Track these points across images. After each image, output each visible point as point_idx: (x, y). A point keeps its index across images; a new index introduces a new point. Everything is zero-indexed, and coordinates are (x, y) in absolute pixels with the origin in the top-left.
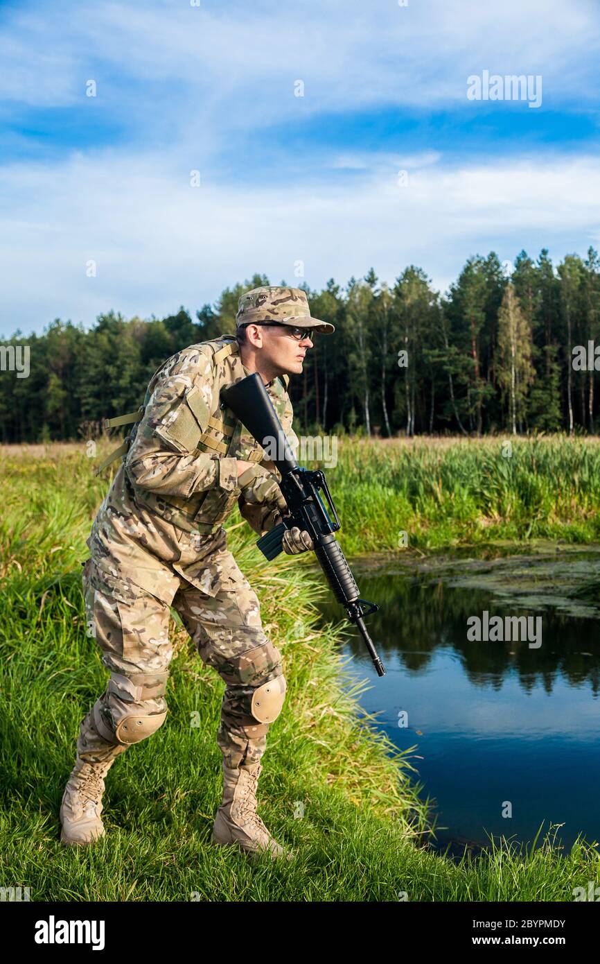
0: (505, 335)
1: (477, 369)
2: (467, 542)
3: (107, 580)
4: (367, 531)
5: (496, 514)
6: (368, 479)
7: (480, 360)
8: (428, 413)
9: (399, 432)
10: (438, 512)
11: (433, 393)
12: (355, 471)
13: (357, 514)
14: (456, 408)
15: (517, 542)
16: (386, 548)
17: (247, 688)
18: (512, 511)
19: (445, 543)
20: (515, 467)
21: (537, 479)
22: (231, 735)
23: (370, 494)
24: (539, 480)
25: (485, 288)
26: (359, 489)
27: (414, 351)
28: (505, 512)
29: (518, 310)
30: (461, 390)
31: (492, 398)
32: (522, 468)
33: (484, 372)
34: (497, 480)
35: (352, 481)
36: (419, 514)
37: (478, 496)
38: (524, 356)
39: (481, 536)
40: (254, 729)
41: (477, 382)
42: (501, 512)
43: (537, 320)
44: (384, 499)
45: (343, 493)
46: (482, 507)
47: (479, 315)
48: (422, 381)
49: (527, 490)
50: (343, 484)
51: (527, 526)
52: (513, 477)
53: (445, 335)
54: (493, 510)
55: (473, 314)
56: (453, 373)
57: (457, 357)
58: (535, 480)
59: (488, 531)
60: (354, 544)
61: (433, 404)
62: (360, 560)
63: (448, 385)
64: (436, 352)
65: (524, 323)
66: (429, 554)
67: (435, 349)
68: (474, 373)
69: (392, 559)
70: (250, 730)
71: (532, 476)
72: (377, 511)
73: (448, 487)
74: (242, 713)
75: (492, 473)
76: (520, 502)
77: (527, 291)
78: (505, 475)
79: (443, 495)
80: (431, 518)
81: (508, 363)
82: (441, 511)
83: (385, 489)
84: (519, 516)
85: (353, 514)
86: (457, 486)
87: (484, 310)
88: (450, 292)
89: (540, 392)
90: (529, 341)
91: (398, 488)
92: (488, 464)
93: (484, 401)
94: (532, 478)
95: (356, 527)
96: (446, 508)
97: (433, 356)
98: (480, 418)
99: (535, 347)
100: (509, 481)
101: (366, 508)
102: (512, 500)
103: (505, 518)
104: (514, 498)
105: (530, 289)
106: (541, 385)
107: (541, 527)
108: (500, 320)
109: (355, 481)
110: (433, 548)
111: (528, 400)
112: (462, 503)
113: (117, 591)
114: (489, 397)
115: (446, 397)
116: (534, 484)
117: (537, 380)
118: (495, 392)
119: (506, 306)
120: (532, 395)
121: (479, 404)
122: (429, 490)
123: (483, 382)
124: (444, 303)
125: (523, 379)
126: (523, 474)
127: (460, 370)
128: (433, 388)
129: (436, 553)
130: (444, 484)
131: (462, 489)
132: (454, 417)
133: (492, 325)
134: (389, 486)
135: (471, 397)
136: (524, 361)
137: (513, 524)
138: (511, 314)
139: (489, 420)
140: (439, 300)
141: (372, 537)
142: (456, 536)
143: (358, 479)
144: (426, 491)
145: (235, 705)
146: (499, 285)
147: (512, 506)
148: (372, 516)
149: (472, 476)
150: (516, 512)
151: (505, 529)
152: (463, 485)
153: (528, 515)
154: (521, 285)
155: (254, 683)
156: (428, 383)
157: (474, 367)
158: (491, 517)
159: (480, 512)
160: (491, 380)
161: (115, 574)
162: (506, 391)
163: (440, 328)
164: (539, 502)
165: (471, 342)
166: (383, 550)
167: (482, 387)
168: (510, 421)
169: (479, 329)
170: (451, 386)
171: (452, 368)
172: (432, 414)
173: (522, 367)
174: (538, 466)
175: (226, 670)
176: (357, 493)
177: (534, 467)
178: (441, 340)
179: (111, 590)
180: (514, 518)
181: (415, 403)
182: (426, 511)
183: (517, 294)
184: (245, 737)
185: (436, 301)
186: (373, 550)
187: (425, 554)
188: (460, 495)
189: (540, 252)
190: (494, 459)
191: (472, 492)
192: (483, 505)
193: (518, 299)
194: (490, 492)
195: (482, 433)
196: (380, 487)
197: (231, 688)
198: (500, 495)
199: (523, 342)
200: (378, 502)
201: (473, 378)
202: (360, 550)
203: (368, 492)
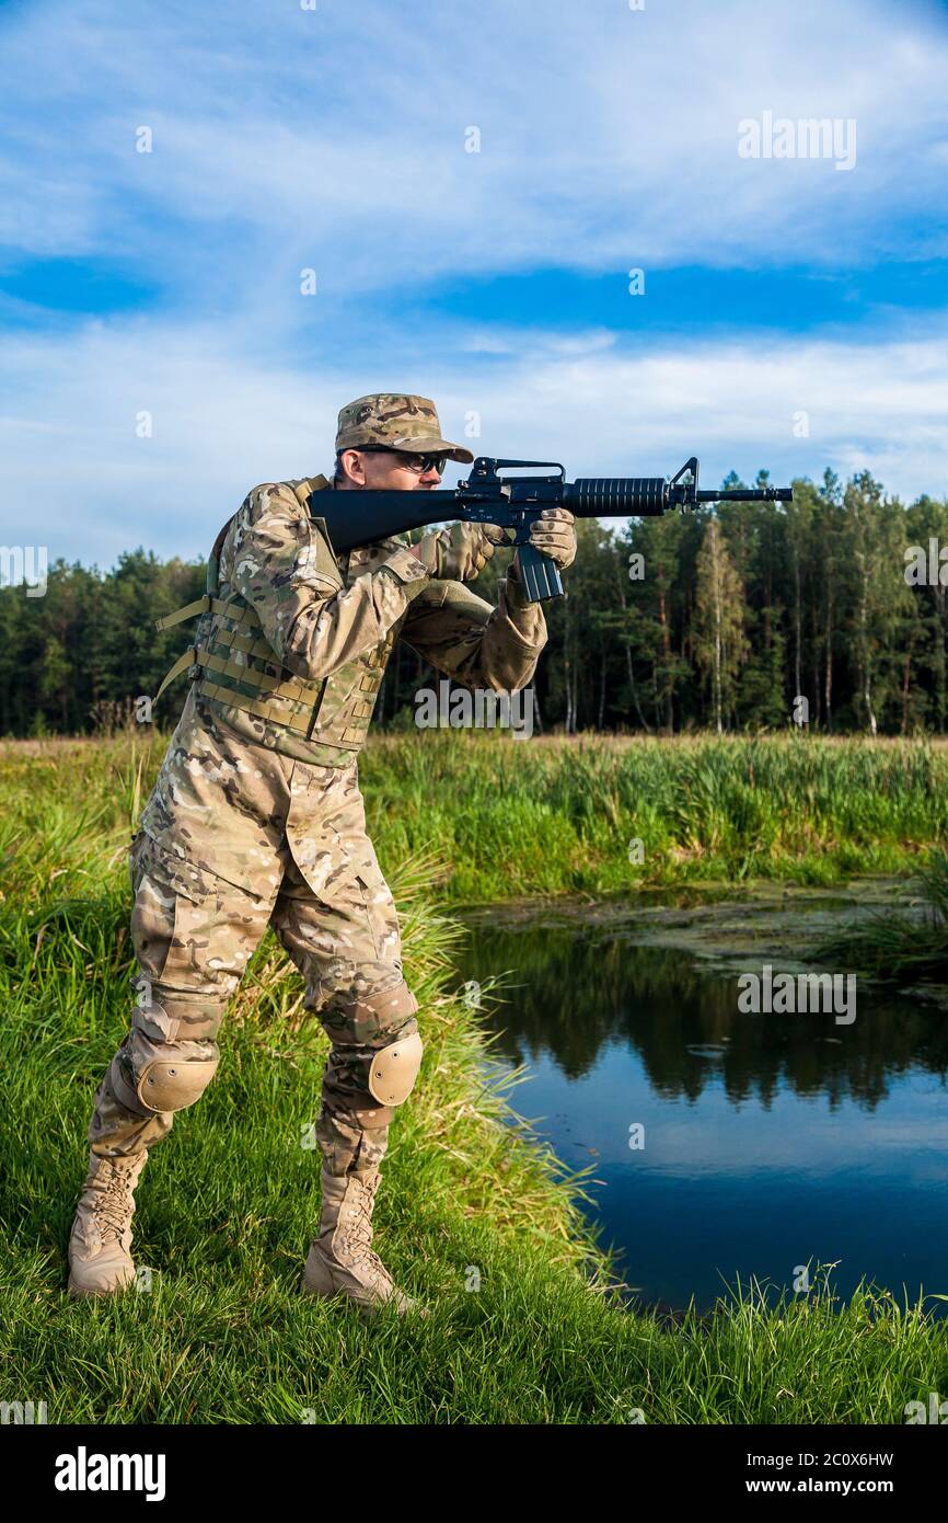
0: (706, 591)
1: (666, 639)
2: (655, 883)
3: (166, 862)
4: (512, 865)
5: (696, 843)
6: (512, 789)
7: (671, 627)
8: (597, 703)
9: (556, 728)
10: (613, 840)
11: (603, 674)
12: (494, 779)
13: (497, 842)
14: (636, 696)
15: (727, 884)
16: (538, 890)
17: (363, 1051)
18: (720, 839)
19: (623, 884)
20: (725, 776)
21: (755, 793)
22: (336, 1122)
23: (515, 813)
24: (759, 795)
25: (679, 523)
26: (500, 804)
27: (577, 613)
28: (710, 841)
29: (725, 555)
30: (644, 669)
31: (688, 683)
32: (734, 778)
33: (676, 644)
34: (698, 794)
35: (490, 793)
36: (586, 843)
37: (671, 817)
38: (734, 622)
39: (674, 874)
40: (372, 1114)
41: (667, 658)
42: (704, 841)
43: (753, 571)
44: (535, 820)
45: (476, 812)
46: (676, 834)
47: (670, 562)
48: (588, 657)
49: (740, 809)
50: (476, 798)
51: (741, 861)
52: (721, 790)
53: (621, 590)
54: (692, 838)
55: (661, 561)
56: (631, 644)
57: (637, 622)
58: (752, 794)
59: (685, 868)
60: (492, 885)
61: (603, 689)
62: (500, 907)
63: (626, 661)
64: (609, 614)
65: (734, 576)
66: (600, 900)
67: (606, 610)
68: (663, 644)
69: (547, 907)
70: (366, 1115)
71: (748, 789)
72: (525, 837)
73: (627, 803)
74: (354, 1087)
75: (690, 784)
76: (731, 826)
77: (739, 530)
78: (710, 788)
79: (621, 815)
80: (604, 848)
81: (711, 631)
82: (618, 838)
83: (538, 805)
84: (729, 847)
85: (491, 840)
86: (641, 803)
87: (676, 556)
88: (628, 529)
89: (757, 673)
90: (741, 601)
91: (556, 804)
92: (686, 771)
93: (677, 685)
94: (747, 792)
95: (496, 860)
96: (625, 834)
97: (604, 621)
98: (671, 710)
99: (749, 610)
100: (715, 797)
101: (510, 833)
102: (719, 824)
103: (710, 849)
104: (722, 820)
105: (742, 527)
106: (757, 664)
107: (761, 863)
108: (700, 570)
109: (495, 794)
110: (606, 891)
111: (739, 685)
112: (648, 827)
113: (180, 879)
114: (683, 679)
115: (623, 679)
116: (751, 801)
117: (752, 656)
118: (693, 673)
119: (708, 551)
120: (744, 678)
121: (669, 689)
122: (600, 806)
123: (675, 658)
124: (619, 545)
125: (732, 654)
126: (735, 787)
127: (642, 641)
128: (604, 666)
129: (611, 899)
130: (621, 800)
131: (648, 808)
132: (633, 708)
133: (688, 576)
134: (543, 802)
135: (658, 680)
136: (734, 628)
137: (720, 859)
138: (715, 562)
139: (683, 712)
140: (613, 541)
141: (518, 875)
142: (640, 874)
143: (499, 791)
144: (596, 809)
145: (343, 1075)
146: (699, 521)
147: (719, 832)
148: (518, 844)
149: (663, 788)
150: (725, 840)
151: (709, 866)
152: (650, 802)
153: (743, 845)
154: (730, 520)
155: (375, 1044)
156: (597, 659)
157: (662, 636)
158: (689, 848)
159: (673, 840)
160: (687, 655)
161: (180, 854)
162: (707, 672)
163: (614, 580)
164: (758, 826)
165: (659, 600)
166: (534, 893)
167: (674, 665)
168: (714, 714)
169: (669, 583)
170: (630, 663)
171: (631, 637)
172: (602, 703)
173: (730, 638)
174: (757, 776)
175: (334, 1020)
176: (497, 809)
177: (751, 777)
178: (616, 597)
179: (169, 876)
180: (722, 849)
181: (579, 687)
182: (597, 838)
183: (724, 533)
184: (357, 1126)
185: (609, 541)
186: (520, 894)
187: (595, 899)
188: (644, 816)
189: (757, 475)
190: (694, 765)
191: (663, 812)
192: (677, 830)
193: (725, 540)
194: (688, 812)
195: (676, 730)
196: (530, 803)
197: (338, 1049)
198: (702, 816)
199: (732, 602)
200: (527, 823)
201: (661, 652)
202: (500, 893)
203: (513, 809)
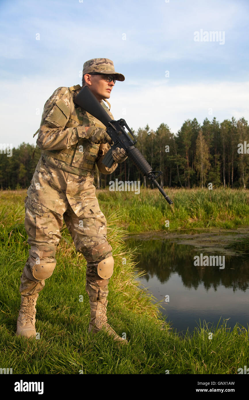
0: (199, 150)
1: (188, 163)
2: (184, 228)
3: (32, 204)
4: (145, 223)
5: (195, 217)
6: (145, 203)
7: (189, 160)
10: (173, 216)
11: (171, 173)
12: (140, 200)
13: (141, 217)
14: (179, 178)
15: (204, 229)
16: (152, 230)
17: (95, 263)
18: (202, 216)
19: (175, 228)
20: (204, 199)
21: (212, 204)
22: (91, 285)
23: (146, 209)
24: (213, 204)
25: (191, 132)
26: (142, 207)
27: (163, 156)
28: (199, 217)
29: (204, 140)
30: (182, 172)
31: (194, 175)
32: (206, 200)
33: (191, 165)
34: (196, 204)
35: (139, 203)
36: (165, 217)
37: (189, 210)
38: (206, 159)
39: (189, 226)
40: (101, 282)
41: (188, 169)
42: (198, 217)
43: (211, 144)
44: (151, 211)
45: (135, 209)
46: (190, 215)
47: (189, 142)
48: (166, 168)
49: (208, 208)
50: (135, 205)
51: (208, 222)
52: (202, 203)
53: (175, 150)
54: (194, 216)
55: (186, 142)
56: (178, 165)
57: (180, 159)
58: (211, 204)
59: (192, 224)
60: (140, 228)
61: (171, 177)
64: (172, 156)
65: (206, 146)
67: (171, 155)
68: (187, 165)
69: (154, 234)
70: (99, 282)
71: (210, 203)
72: (149, 215)
73: (177, 207)
74: (94, 274)
75: (194, 201)
76: (205, 213)
77: (208, 133)
78: (199, 202)
79: (175, 209)
80: (170, 219)
81: (200, 161)
82: (174, 216)
83: (152, 207)
84: (205, 218)
85: (139, 216)
86: (180, 206)
87: (191, 141)
88: (177, 133)
89: (213, 172)
90: (208, 153)
91: (157, 207)
92: (193, 197)
93: (191, 176)
94: (210, 204)
95: (141, 222)
96: (176, 215)
97: (171, 158)
98: (189, 182)
99: (211, 155)
100: (201, 205)
101: (144, 214)
102: (202, 212)
103: (199, 219)
104: (203, 211)
105: (209, 133)
106: (213, 170)
107: (213, 223)
108: (197, 144)
109: (140, 204)
110: (171, 230)
111: (208, 176)
112: (182, 213)
113: (36, 209)
114: (192, 174)
115: (176, 174)
116: (211, 206)
117: (211, 168)
118: (195, 172)
119: (199, 139)
120: (209, 174)
121: (189, 177)
123: (190, 169)
124: (175, 138)
125: (206, 167)
126: (206, 202)
127: (181, 164)
128: (171, 171)
129: (172, 232)
130: (175, 206)
131: (182, 208)
132: (179, 182)
133: (194, 146)
134: (153, 206)
135: (185, 174)
136: (206, 160)
137: (202, 221)
138: (201, 142)
139: (192, 183)
140: (173, 137)
141: (147, 226)
142: (180, 225)
143: (141, 203)
144: (168, 208)
145: (91, 271)
146: (197, 131)
147: (202, 214)
148: (147, 217)
149: (186, 202)
150: (203, 217)
151: (199, 223)
152: (183, 206)
153: (208, 218)
154: (205, 131)
155: (99, 260)
156: (169, 169)
157: (187, 162)
158: (194, 219)
159: (189, 216)
160: (194, 168)
161: (36, 201)
162: (199, 172)
163: (173, 147)
164: (212, 213)
165: (186, 153)
166: (151, 231)
167: (190, 170)
168: (201, 183)
169: (188, 148)
170: (178, 170)
171: (178, 163)
172: (170, 181)
173: (205, 163)
174: (212, 199)
175: (86, 254)
176: (141, 208)
177: (211, 199)
178: (174, 152)
179: (34, 208)
180: (203, 219)
181: (164, 177)
182: (168, 216)
183: (203, 134)
184: (97, 286)
185: (172, 137)
186: (147, 231)
187: (168, 232)
188: (181, 210)
189: (213, 118)
190: (195, 196)
191: (186, 209)
192: (190, 214)
193: (204, 136)
194: (193, 209)
195: (191, 188)
196: (150, 206)
197: (89, 263)
198: (197, 210)
199: (206, 153)
200: (149, 212)
201: (186, 166)
202: (142, 230)
203: (145, 208)
